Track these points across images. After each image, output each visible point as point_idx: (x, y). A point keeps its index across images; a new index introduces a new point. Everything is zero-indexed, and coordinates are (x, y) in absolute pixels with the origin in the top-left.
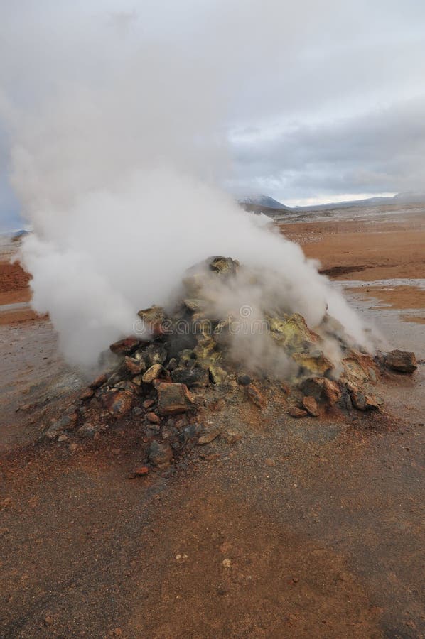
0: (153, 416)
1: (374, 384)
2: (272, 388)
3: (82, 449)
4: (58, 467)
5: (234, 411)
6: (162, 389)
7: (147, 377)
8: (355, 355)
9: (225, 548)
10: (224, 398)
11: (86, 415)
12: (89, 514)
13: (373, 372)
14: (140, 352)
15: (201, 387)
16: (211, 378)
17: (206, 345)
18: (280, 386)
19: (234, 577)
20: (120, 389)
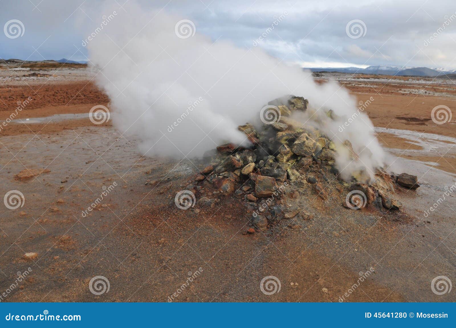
0: (252, 196)
1: (393, 193)
2: (330, 187)
3: (203, 213)
4: (191, 222)
5: (306, 200)
6: (260, 180)
7: (245, 171)
8: (381, 173)
9: (321, 281)
10: (297, 190)
11: (202, 191)
12: (223, 253)
13: (392, 185)
14: (239, 154)
15: (281, 182)
16: (288, 177)
17: (286, 154)
18: (335, 187)
19: (332, 299)
20: (224, 177)
